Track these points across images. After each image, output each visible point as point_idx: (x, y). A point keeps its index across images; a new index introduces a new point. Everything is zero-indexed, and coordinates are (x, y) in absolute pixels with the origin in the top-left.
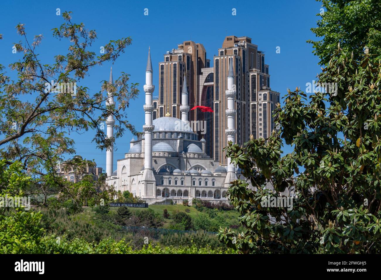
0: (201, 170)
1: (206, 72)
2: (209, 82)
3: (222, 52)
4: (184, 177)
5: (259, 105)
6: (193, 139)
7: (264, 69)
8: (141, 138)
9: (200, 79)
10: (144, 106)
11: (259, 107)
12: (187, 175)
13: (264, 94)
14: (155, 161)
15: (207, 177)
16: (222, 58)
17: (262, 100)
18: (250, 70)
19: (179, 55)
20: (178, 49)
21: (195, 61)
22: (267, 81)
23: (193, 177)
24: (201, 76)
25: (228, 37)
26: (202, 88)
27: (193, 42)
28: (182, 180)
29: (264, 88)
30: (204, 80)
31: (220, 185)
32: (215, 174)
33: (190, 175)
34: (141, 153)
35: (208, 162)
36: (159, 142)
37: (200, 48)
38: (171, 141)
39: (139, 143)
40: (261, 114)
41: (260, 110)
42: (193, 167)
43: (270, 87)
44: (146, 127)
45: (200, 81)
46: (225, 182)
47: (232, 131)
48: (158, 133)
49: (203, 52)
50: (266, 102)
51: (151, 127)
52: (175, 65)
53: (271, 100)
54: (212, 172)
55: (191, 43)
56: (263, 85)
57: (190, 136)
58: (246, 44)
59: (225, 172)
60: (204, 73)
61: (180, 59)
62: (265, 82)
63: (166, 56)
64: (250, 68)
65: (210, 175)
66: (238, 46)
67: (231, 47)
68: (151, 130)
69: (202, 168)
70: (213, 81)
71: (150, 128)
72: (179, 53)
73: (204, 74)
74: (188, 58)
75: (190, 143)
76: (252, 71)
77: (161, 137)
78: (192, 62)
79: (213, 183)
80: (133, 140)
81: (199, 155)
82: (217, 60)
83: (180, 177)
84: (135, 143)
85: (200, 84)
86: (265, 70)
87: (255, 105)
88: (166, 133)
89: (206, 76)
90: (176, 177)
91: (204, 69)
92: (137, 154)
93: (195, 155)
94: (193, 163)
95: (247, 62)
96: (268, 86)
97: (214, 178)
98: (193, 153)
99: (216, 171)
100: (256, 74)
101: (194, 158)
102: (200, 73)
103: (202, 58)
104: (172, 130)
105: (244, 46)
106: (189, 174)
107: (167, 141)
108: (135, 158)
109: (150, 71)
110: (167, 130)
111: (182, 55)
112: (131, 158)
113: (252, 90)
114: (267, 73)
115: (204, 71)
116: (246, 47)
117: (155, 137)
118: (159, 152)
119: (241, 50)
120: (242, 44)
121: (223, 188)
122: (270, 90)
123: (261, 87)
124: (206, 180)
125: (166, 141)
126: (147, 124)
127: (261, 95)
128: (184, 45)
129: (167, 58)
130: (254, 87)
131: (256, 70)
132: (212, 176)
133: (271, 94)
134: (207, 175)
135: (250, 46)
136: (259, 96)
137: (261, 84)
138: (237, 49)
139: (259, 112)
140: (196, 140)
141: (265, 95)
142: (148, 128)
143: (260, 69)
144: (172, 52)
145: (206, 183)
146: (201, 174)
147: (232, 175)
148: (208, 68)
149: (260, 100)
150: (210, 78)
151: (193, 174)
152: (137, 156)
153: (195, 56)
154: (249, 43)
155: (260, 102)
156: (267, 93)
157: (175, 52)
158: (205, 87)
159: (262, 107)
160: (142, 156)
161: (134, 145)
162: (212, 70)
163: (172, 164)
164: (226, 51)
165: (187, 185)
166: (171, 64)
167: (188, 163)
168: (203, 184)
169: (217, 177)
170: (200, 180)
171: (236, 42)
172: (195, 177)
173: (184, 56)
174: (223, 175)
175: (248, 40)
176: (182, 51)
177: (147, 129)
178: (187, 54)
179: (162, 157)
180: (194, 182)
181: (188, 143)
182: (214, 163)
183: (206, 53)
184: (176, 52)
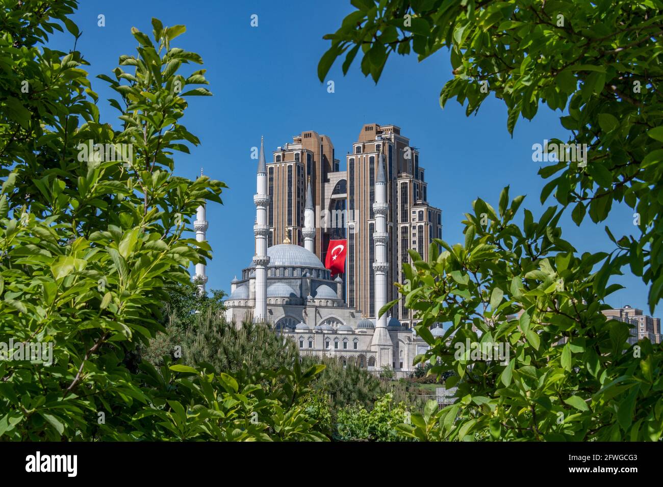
0: (337, 323)
1: (334, 178)
2: (338, 193)
3: (359, 148)
4: (312, 335)
5: (412, 228)
6: (324, 278)
7: (418, 174)
8: (248, 277)
9: (326, 188)
10: (254, 227)
11: (413, 231)
12: (317, 333)
13: (419, 212)
14: (271, 312)
15: (346, 336)
16: (359, 156)
17: (417, 220)
18: (399, 175)
19: (295, 152)
20: (293, 143)
21: (319, 162)
22: (423, 192)
23: (326, 336)
24: (326, 185)
25: (367, 125)
26: (329, 203)
27: (315, 133)
28: (310, 339)
29: (419, 202)
30: (332, 191)
31: (365, 348)
32: (357, 331)
33: (322, 333)
34: (248, 299)
35: (347, 312)
36: (275, 282)
37: (325, 143)
38: (293, 280)
39: (246, 285)
40: (414, 242)
41: (414, 235)
42: (326, 320)
43: (428, 201)
44: (258, 259)
45: (326, 191)
46: (373, 344)
47: (382, 265)
48: (274, 269)
49: (330, 148)
50: (423, 224)
51: (265, 258)
52: (290, 167)
53: (430, 221)
54: (353, 328)
55: (313, 134)
56: (418, 198)
57: (320, 273)
58: (393, 137)
59: (373, 327)
60: (331, 179)
61: (297, 159)
62: (421, 193)
63: (276, 154)
64: (399, 173)
65: (351, 333)
66: (382, 138)
67: (371, 141)
68: (265, 263)
69: (338, 322)
70: (345, 192)
71: (264, 260)
72: (295, 150)
73: (331, 182)
74: (310, 157)
75: (321, 283)
76: (401, 176)
77: (278, 275)
78: (314, 163)
79: (355, 345)
80: (235, 280)
81: (334, 301)
82: (352, 160)
83: (306, 336)
84: (238, 284)
85: (326, 197)
86: (420, 175)
87: (406, 228)
88: (285, 268)
89: (335, 185)
90: (301, 335)
91: (332, 173)
92: (242, 301)
93: (327, 302)
94: (326, 313)
95: (394, 164)
96: (425, 200)
97: (357, 336)
98: (325, 299)
99: (359, 326)
100: (408, 181)
101: (326, 307)
102: (325, 180)
103: (328, 157)
104: (294, 265)
105: (389, 139)
106: (320, 331)
107: (287, 281)
108: (239, 307)
109: (264, 173)
110: (287, 264)
111: (299, 152)
112: (234, 307)
113: (403, 206)
114: (422, 179)
115: (332, 176)
116: (393, 141)
117: (269, 275)
118: (276, 297)
119: (387, 145)
120: (388, 136)
121: (370, 352)
122: (428, 205)
123: (415, 200)
124: (345, 341)
125: (285, 281)
126: (259, 254)
127: (415, 213)
128: (302, 137)
129: (278, 157)
130: (404, 201)
131: (408, 175)
132: (354, 333)
133: (429, 212)
134: (346, 332)
135: (399, 139)
136: (412, 214)
137: (415, 196)
138: (381, 144)
139: (413, 239)
140: (328, 279)
141: (421, 213)
142: (261, 260)
143: (413, 175)
144: (285, 148)
145: (345, 344)
146: (337, 331)
147: (382, 332)
148: (337, 173)
149: (413, 221)
150: (340, 187)
151: (326, 332)
152: (242, 303)
153: (319, 154)
154: (397, 135)
155: (413, 223)
156: (423, 210)
157: (289, 149)
158: (333, 201)
159: (416, 231)
160: (250, 303)
161: (237, 287)
162: (343, 175)
163: (294, 316)
164: (364, 146)
165: (317, 348)
166: (284, 165)
167: (317, 314)
168: (340, 346)
169: (360, 335)
170: (336, 340)
171: (379, 133)
172: (329, 336)
173: (302, 153)
174: (370, 332)
175: (396, 131)
176: (300, 146)
177: (259, 263)
178: (307, 151)
179: (279, 305)
180: (327, 343)
181: (317, 284)
182: (356, 314)
183: (333, 150)
184: (290, 147)
